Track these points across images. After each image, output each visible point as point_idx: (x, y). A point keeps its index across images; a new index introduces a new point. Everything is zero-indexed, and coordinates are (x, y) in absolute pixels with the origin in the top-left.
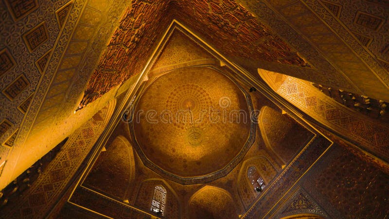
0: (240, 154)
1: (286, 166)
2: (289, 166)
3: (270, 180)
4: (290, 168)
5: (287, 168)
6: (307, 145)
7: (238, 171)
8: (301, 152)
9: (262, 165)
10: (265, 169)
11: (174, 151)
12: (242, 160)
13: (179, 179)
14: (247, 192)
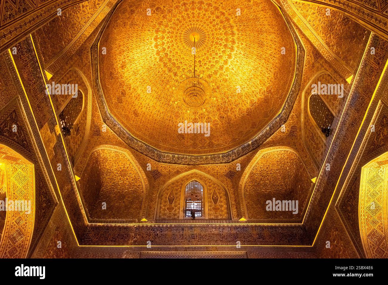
0: (196, 158)
1: (246, 222)
2: (250, 224)
3: (212, 217)
4: (248, 227)
5: (245, 224)
6: (285, 224)
7: (178, 172)
8: (273, 224)
9: (215, 193)
10: (215, 201)
11: (123, 67)
12: (195, 166)
13: (104, 108)
14: (171, 202)
